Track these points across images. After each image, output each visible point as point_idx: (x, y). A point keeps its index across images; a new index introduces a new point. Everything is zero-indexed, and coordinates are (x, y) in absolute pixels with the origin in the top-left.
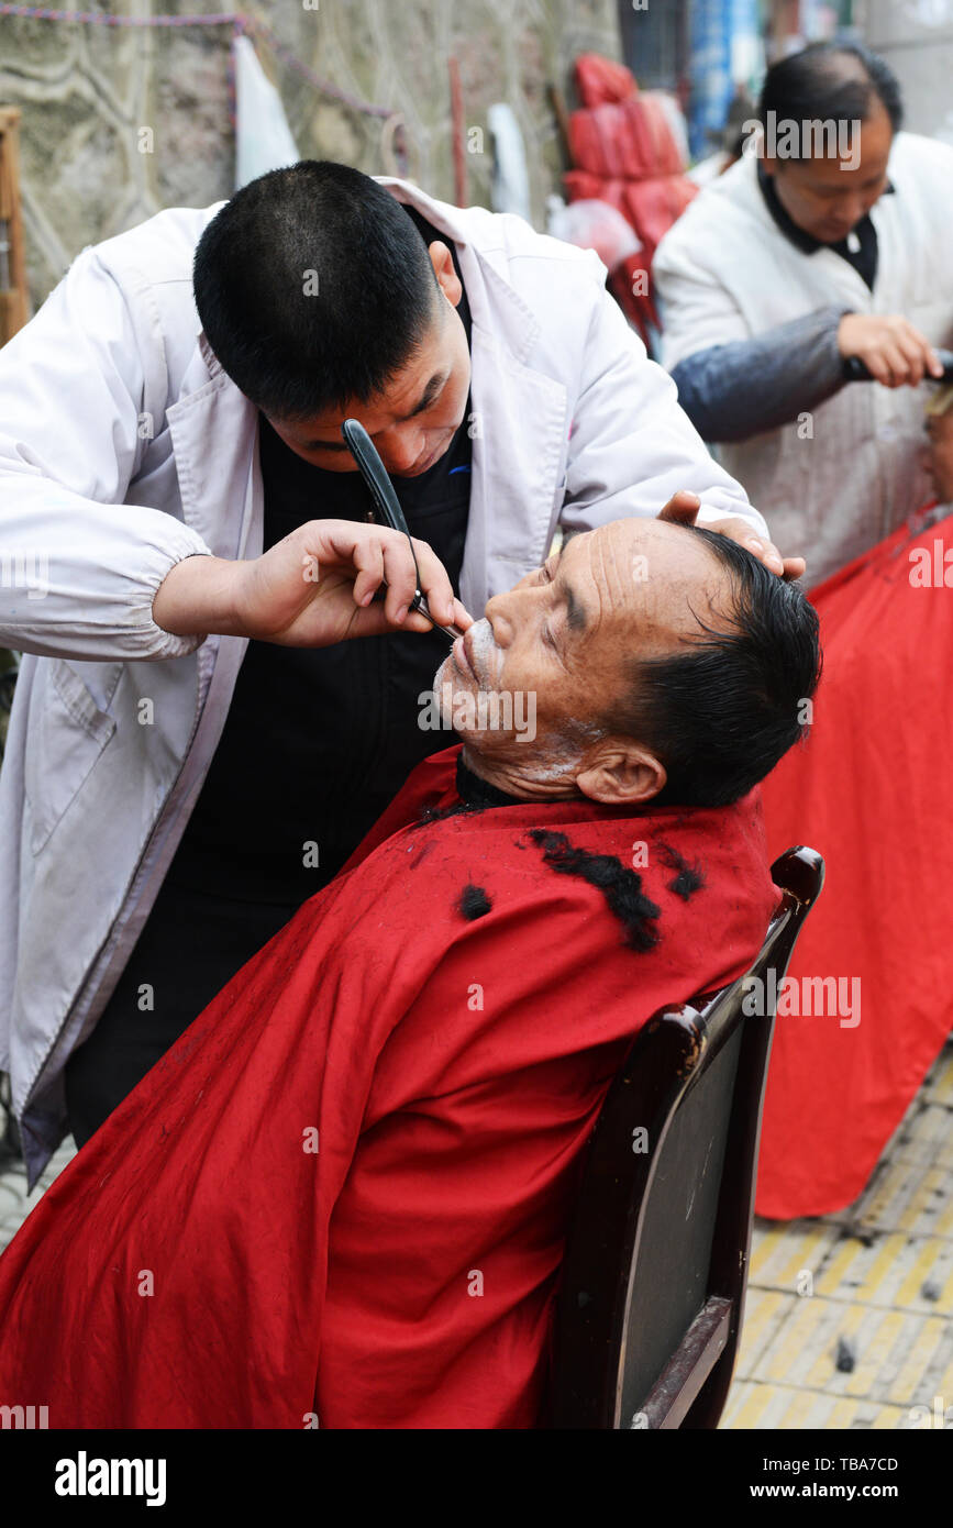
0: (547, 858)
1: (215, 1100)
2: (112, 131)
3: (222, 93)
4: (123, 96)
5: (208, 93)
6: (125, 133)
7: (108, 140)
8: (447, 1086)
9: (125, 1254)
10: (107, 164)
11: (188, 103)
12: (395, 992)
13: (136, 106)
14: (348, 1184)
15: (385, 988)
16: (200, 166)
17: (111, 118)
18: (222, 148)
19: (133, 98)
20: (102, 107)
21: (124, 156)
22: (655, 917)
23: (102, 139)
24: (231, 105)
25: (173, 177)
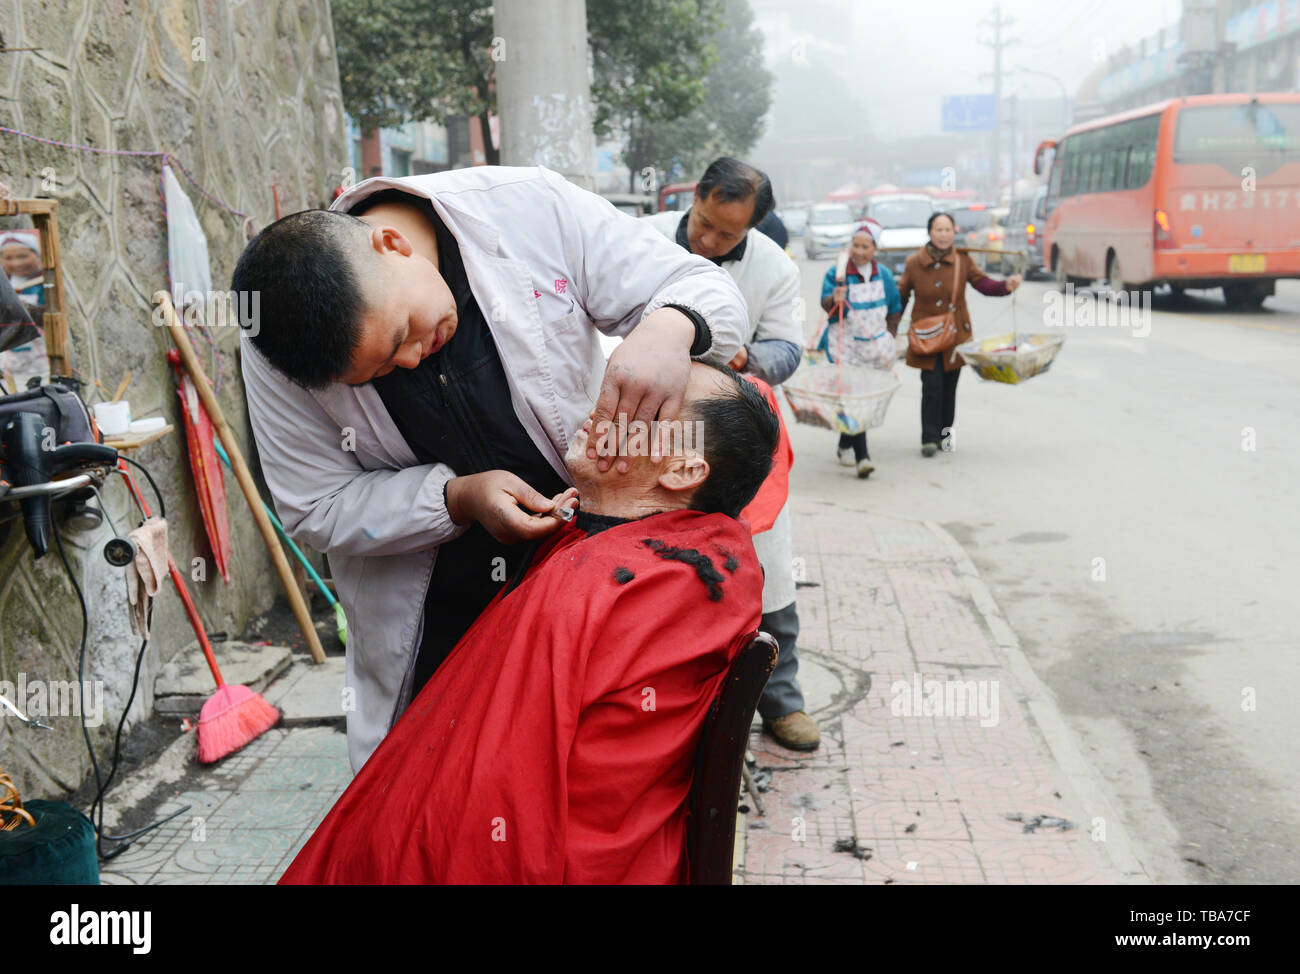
0: (656, 552)
1: (470, 718)
2: (100, 218)
3: (157, 199)
4: (105, 199)
5: (149, 197)
6: (107, 220)
7: (97, 224)
8: (627, 682)
9: (425, 818)
10: (98, 239)
11: (138, 204)
12: (590, 627)
13: (112, 204)
14: (573, 751)
15: (584, 627)
16: (146, 242)
17: (98, 209)
18: (158, 233)
19: (110, 200)
20: (93, 203)
21: (107, 234)
22: (722, 581)
23: (94, 223)
24: (163, 206)
25: (132, 248)
